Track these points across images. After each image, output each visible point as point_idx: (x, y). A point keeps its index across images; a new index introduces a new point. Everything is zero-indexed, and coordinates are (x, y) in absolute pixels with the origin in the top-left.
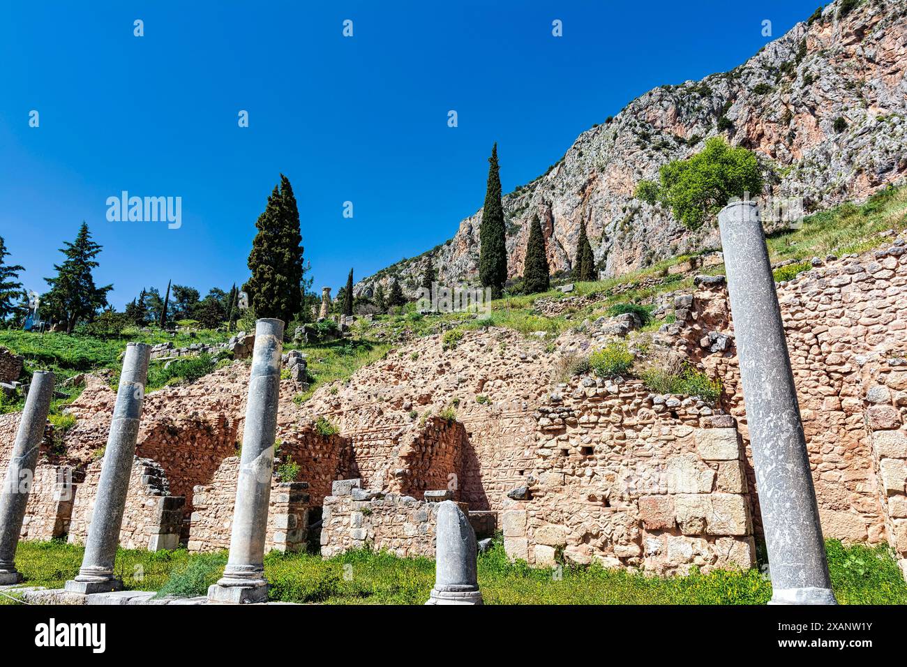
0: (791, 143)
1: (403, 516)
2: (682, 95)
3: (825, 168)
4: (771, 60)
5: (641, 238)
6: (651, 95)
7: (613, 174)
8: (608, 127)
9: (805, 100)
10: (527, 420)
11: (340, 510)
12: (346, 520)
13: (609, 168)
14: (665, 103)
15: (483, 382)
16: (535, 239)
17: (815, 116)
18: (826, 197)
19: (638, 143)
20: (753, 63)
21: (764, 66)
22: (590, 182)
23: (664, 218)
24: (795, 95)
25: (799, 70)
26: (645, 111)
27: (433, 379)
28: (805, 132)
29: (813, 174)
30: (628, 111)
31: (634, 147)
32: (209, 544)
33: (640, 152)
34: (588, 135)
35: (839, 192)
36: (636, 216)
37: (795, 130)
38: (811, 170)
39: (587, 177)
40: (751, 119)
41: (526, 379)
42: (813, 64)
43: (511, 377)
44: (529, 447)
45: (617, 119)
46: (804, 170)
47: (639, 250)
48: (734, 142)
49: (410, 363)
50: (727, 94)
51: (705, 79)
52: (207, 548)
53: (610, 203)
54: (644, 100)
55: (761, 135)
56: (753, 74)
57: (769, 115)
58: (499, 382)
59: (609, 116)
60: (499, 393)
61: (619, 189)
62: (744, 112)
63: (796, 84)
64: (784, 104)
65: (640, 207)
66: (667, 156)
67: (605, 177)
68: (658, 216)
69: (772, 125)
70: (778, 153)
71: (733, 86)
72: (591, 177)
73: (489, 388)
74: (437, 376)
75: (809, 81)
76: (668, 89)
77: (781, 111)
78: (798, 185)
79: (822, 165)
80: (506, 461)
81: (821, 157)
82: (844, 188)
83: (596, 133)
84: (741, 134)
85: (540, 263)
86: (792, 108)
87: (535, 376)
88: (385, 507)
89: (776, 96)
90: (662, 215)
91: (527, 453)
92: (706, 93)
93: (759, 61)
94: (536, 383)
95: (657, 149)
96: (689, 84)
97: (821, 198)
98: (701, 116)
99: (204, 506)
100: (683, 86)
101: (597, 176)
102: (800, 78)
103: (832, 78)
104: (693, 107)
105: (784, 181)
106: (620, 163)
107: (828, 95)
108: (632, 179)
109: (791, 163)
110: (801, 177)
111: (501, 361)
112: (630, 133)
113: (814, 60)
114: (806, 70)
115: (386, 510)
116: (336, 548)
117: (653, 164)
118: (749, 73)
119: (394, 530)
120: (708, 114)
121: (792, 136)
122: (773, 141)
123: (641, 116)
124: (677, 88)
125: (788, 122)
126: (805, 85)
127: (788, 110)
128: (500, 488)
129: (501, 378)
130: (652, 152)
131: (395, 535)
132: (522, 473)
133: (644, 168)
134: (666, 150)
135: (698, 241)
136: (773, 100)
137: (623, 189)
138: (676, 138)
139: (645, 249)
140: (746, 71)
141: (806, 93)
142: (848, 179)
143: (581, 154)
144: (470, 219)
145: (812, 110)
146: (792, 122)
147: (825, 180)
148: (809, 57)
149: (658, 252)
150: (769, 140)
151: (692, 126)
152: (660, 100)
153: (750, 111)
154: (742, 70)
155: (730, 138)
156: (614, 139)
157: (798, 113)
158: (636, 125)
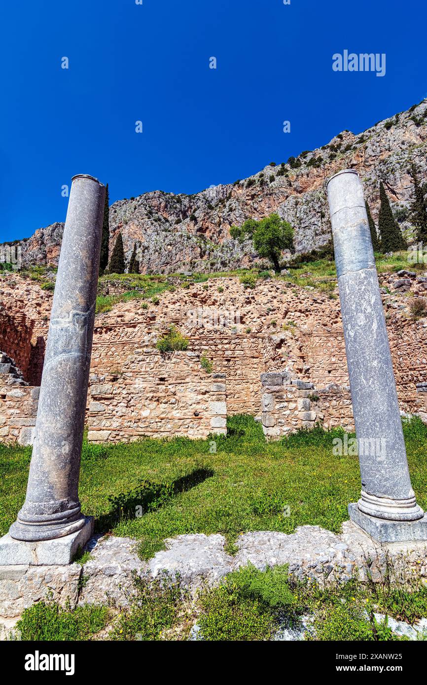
0: (219, 235)
1: (349, 401)
2: (169, 198)
3: (232, 250)
4: (207, 196)
5: (147, 262)
6: (155, 193)
7: (132, 227)
8: (132, 202)
9: (228, 218)
10: (332, 339)
11: (285, 397)
12: (292, 405)
13: (130, 223)
14: (161, 200)
15: (286, 313)
16: (119, 247)
17: (231, 226)
18: (232, 262)
19: (147, 215)
20: (200, 195)
21: (204, 198)
22: (119, 227)
23: (160, 255)
24: (224, 214)
25: (227, 204)
26: (150, 200)
27: (242, 307)
28: (226, 232)
29: (227, 251)
30: (143, 197)
31: (144, 216)
32: (121, 433)
33: (147, 220)
34: (120, 203)
35: (237, 262)
36: (146, 251)
37: (222, 230)
38: (226, 249)
39: (117, 225)
40: (204, 219)
41: (321, 313)
42: (233, 202)
43: (310, 311)
44: (334, 356)
45: (136, 199)
46: (224, 248)
47: (145, 268)
48: (196, 228)
49: (217, 293)
50: (188, 205)
51: (180, 194)
52: (118, 438)
53: (128, 241)
54: (151, 194)
55: (207, 228)
56: (200, 200)
57: (212, 220)
58: (298, 314)
59: (133, 196)
60: (299, 321)
61: (134, 235)
62: (202, 215)
63: (225, 209)
64: (219, 217)
65: (149, 247)
66: (160, 225)
67: (127, 227)
68: (157, 253)
69: (212, 225)
70: (213, 238)
71: (191, 202)
72: (120, 225)
73: (292, 317)
74: (245, 305)
75: (231, 210)
76: (163, 193)
77: (217, 220)
78: (220, 254)
79: (231, 248)
80: (318, 364)
81: (231, 245)
82: (239, 260)
83: (125, 203)
84: (200, 224)
85: (120, 261)
86: (222, 220)
87: (327, 312)
88: (331, 394)
89: (216, 212)
90: (159, 253)
91: (333, 359)
92: (179, 201)
93: (203, 195)
94: (329, 317)
95: (156, 221)
96: (172, 194)
97: (229, 262)
98: (176, 211)
99: (110, 396)
100: (170, 194)
101: (123, 226)
102: (227, 207)
103: (240, 212)
104: (173, 206)
105: (215, 251)
106: (136, 222)
107: (237, 219)
108: (141, 232)
109: (218, 244)
110: (222, 251)
111: (298, 301)
112: (143, 209)
113: (234, 202)
114: (230, 205)
115: (332, 397)
116: (285, 428)
117: (152, 227)
118: (198, 199)
119: (342, 411)
120: (179, 212)
121: (220, 232)
122: (212, 232)
123: (149, 202)
124: (167, 194)
125: (219, 226)
126: (229, 211)
127: (220, 220)
128: (315, 382)
129: (300, 311)
130: (153, 222)
131: (343, 415)
132: (329, 372)
133: (148, 228)
134: (160, 223)
135: (175, 270)
136: (214, 213)
137: (136, 236)
138: (165, 218)
139: (148, 268)
140: (197, 197)
141: (229, 215)
142: (241, 257)
143: (115, 212)
144: (43, 229)
145: (230, 223)
146: (221, 226)
147: (231, 255)
148: (232, 200)
149: (155, 271)
150: (210, 231)
151: (171, 215)
152: (159, 197)
153: (205, 216)
154: (196, 196)
155: (195, 225)
156: (135, 209)
157: (224, 223)
158: (146, 206)
